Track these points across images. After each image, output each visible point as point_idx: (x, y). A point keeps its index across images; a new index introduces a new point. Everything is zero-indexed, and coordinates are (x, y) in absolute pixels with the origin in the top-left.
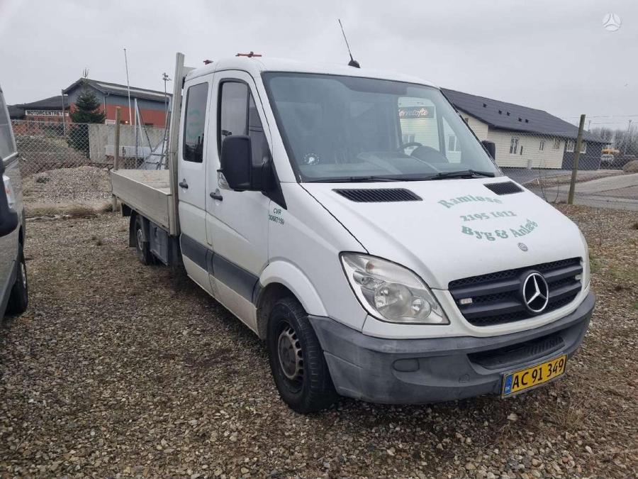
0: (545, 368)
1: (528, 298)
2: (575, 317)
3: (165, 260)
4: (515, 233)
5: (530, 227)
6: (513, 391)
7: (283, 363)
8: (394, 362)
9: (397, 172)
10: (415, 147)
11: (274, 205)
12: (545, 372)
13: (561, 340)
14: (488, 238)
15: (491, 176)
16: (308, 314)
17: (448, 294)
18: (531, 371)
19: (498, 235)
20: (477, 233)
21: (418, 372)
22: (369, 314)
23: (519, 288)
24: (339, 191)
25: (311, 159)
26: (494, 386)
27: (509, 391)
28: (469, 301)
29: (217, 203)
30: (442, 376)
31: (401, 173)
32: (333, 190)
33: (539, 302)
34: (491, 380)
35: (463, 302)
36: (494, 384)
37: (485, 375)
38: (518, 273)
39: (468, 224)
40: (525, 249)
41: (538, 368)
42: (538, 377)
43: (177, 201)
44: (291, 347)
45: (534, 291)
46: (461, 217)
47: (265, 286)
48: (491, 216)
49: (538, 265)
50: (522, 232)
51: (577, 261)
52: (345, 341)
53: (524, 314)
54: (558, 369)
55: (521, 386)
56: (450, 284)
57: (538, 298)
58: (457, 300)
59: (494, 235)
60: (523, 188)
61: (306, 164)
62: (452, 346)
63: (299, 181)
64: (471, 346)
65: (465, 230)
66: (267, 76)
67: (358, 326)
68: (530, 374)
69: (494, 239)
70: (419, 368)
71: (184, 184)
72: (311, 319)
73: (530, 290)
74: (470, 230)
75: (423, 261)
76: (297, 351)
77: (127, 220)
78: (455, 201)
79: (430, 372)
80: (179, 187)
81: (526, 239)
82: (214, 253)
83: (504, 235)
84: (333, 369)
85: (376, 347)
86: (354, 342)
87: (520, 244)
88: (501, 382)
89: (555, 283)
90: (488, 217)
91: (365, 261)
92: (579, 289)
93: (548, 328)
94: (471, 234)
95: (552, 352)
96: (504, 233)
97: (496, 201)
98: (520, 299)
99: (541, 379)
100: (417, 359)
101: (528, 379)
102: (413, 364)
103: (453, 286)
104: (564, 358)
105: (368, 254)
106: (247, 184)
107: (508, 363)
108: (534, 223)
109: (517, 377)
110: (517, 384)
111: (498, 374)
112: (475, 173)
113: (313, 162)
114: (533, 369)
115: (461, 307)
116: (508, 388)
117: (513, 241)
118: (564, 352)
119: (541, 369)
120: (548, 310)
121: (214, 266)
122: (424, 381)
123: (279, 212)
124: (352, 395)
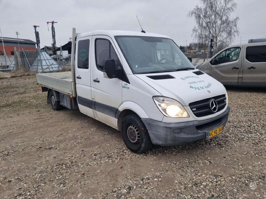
0: (218, 129)
1: (212, 107)
2: (225, 113)
3: (69, 107)
4: (206, 87)
5: (209, 85)
6: (209, 137)
7: (130, 137)
8: (174, 131)
9: (164, 69)
10: (166, 60)
11: (124, 83)
12: (218, 131)
13: (221, 121)
14: (198, 89)
15: (193, 69)
16: (141, 118)
17: (189, 107)
18: (214, 131)
19: (201, 88)
20: (195, 88)
21: (181, 133)
22: (164, 115)
23: (209, 104)
24: (148, 77)
25: (137, 66)
26: (204, 136)
27: (208, 137)
28: (195, 109)
29: (97, 83)
30: (188, 134)
31: (165, 70)
32: (146, 76)
33: (215, 109)
34: (202, 134)
35: (193, 110)
36: (203, 136)
37: (201, 132)
38: (208, 100)
39: (191, 85)
40: (210, 92)
41: (216, 130)
42: (216, 133)
43: (75, 84)
44: (134, 132)
45: (213, 105)
46: (189, 83)
47: (121, 111)
48: (198, 82)
49: (213, 97)
50: (207, 87)
51: (224, 95)
52: (156, 125)
53: (211, 113)
54: (221, 130)
55: (211, 136)
56: (189, 104)
57: (215, 107)
58: (191, 109)
59: (200, 88)
60: (204, 73)
61: (135, 68)
62: (191, 124)
63: (134, 74)
64: (196, 123)
65: (191, 87)
66: (116, 37)
67: (161, 120)
68: (214, 132)
69: (200, 89)
70: (181, 132)
71: (79, 77)
72: (143, 120)
73: (212, 105)
74: (192, 87)
75: (181, 97)
76: (137, 133)
77: (46, 93)
78: (185, 78)
79: (184, 133)
80: (76, 78)
81: (209, 89)
82: (95, 102)
83: (203, 88)
84: (151, 136)
85: (168, 126)
86: (160, 125)
87: (208, 91)
88: (206, 135)
89: (219, 103)
90: (197, 83)
91: (162, 99)
92: (226, 104)
93: (218, 117)
94: (193, 88)
95: (219, 125)
96: (203, 87)
97: (197, 77)
98: (210, 108)
99: (217, 133)
100: (180, 129)
101: (213, 134)
102: (179, 131)
103: (191, 105)
104: (223, 126)
105: (163, 96)
106: (114, 76)
107: (207, 129)
108: (210, 84)
109: (210, 133)
110: (210, 135)
111: (204, 132)
112: (188, 68)
113: (137, 67)
114: (214, 130)
115: (193, 111)
116: (207, 137)
117: (206, 90)
118: (223, 124)
119: (217, 130)
120: (218, 111)
121: (96, 106)
122: (183, 136)
123: (127, 85)
124: (159, 144)
